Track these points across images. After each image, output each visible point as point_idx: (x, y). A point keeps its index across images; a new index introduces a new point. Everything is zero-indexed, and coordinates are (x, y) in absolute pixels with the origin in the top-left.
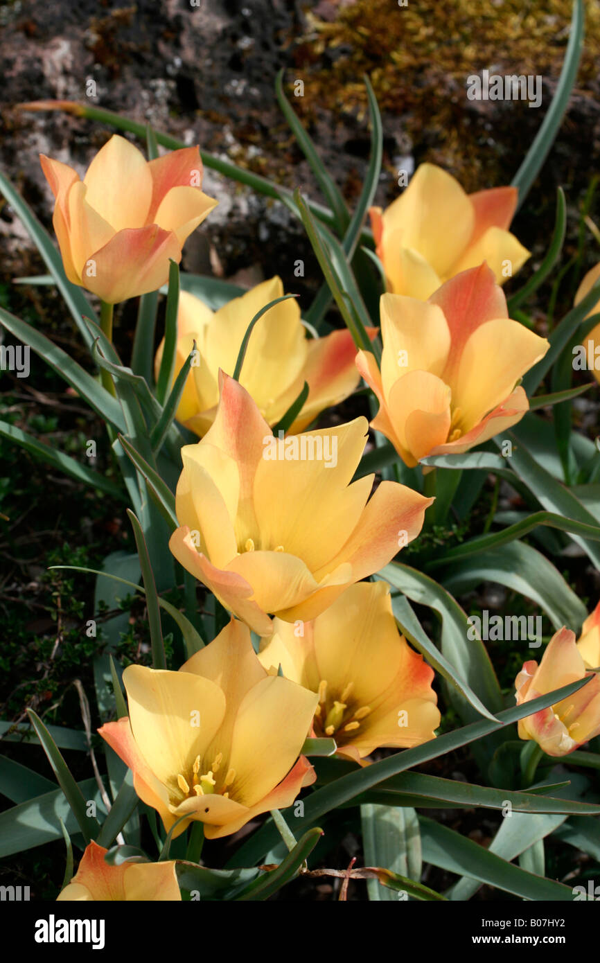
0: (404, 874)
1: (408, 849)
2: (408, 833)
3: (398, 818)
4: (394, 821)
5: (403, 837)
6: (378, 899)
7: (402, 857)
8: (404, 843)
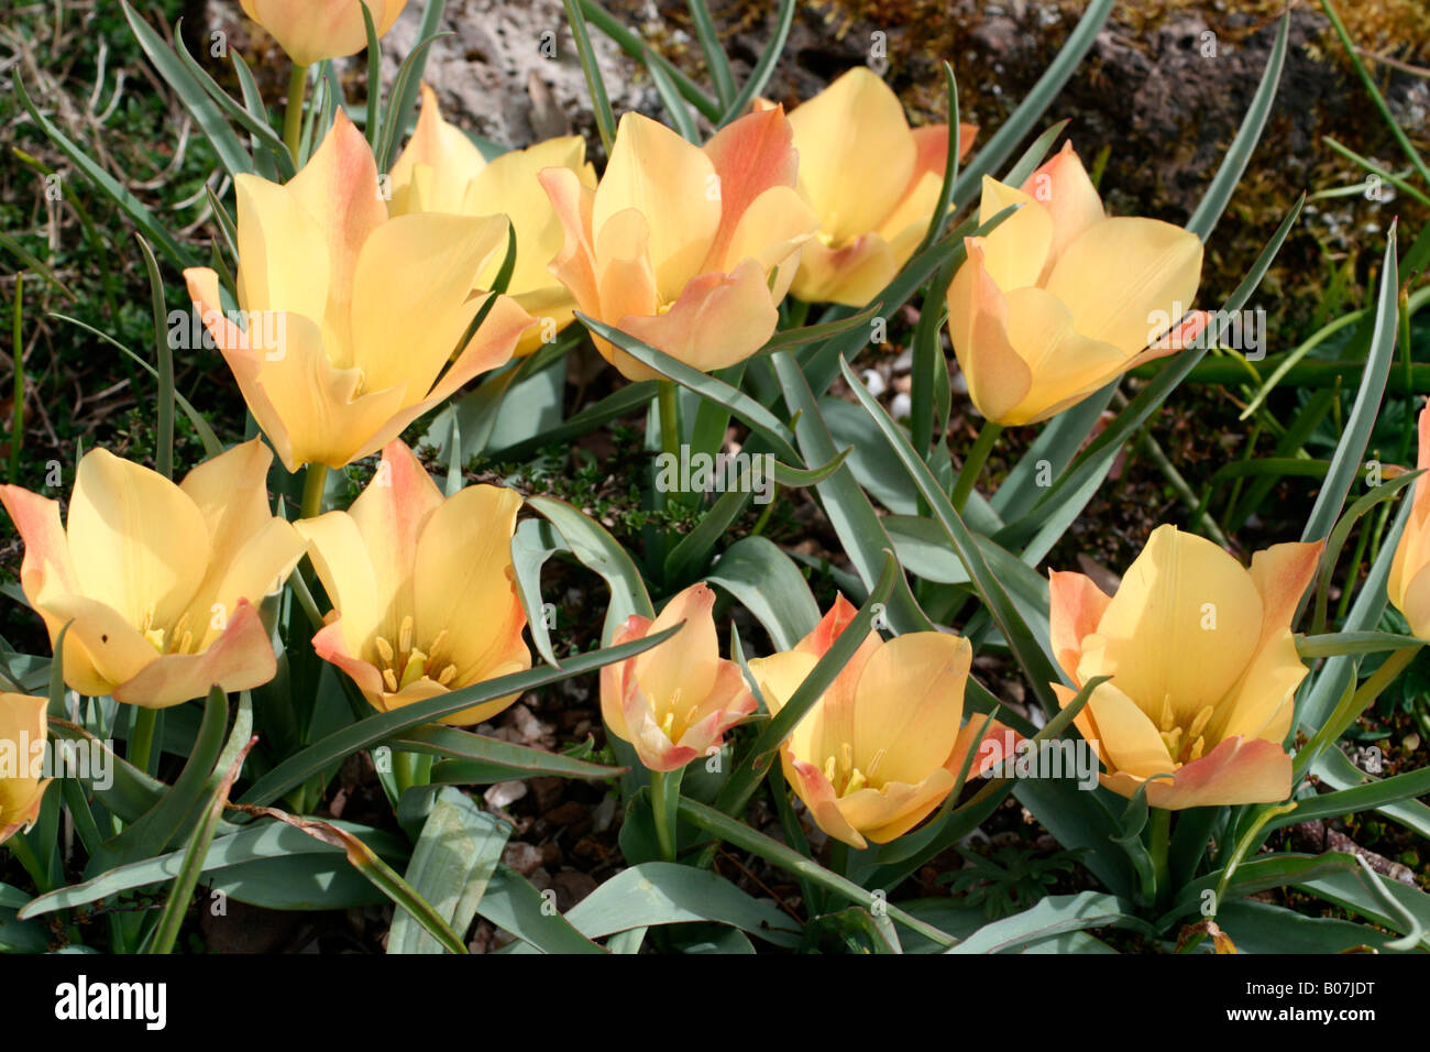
0: (448, 920)
1: (465, 892)
2: (476, 874)
3: (470, 852)
4: (462, 854)
5: (466, 876)
6: (398, 951)
7: (453, 901)
8: (464, 884)
